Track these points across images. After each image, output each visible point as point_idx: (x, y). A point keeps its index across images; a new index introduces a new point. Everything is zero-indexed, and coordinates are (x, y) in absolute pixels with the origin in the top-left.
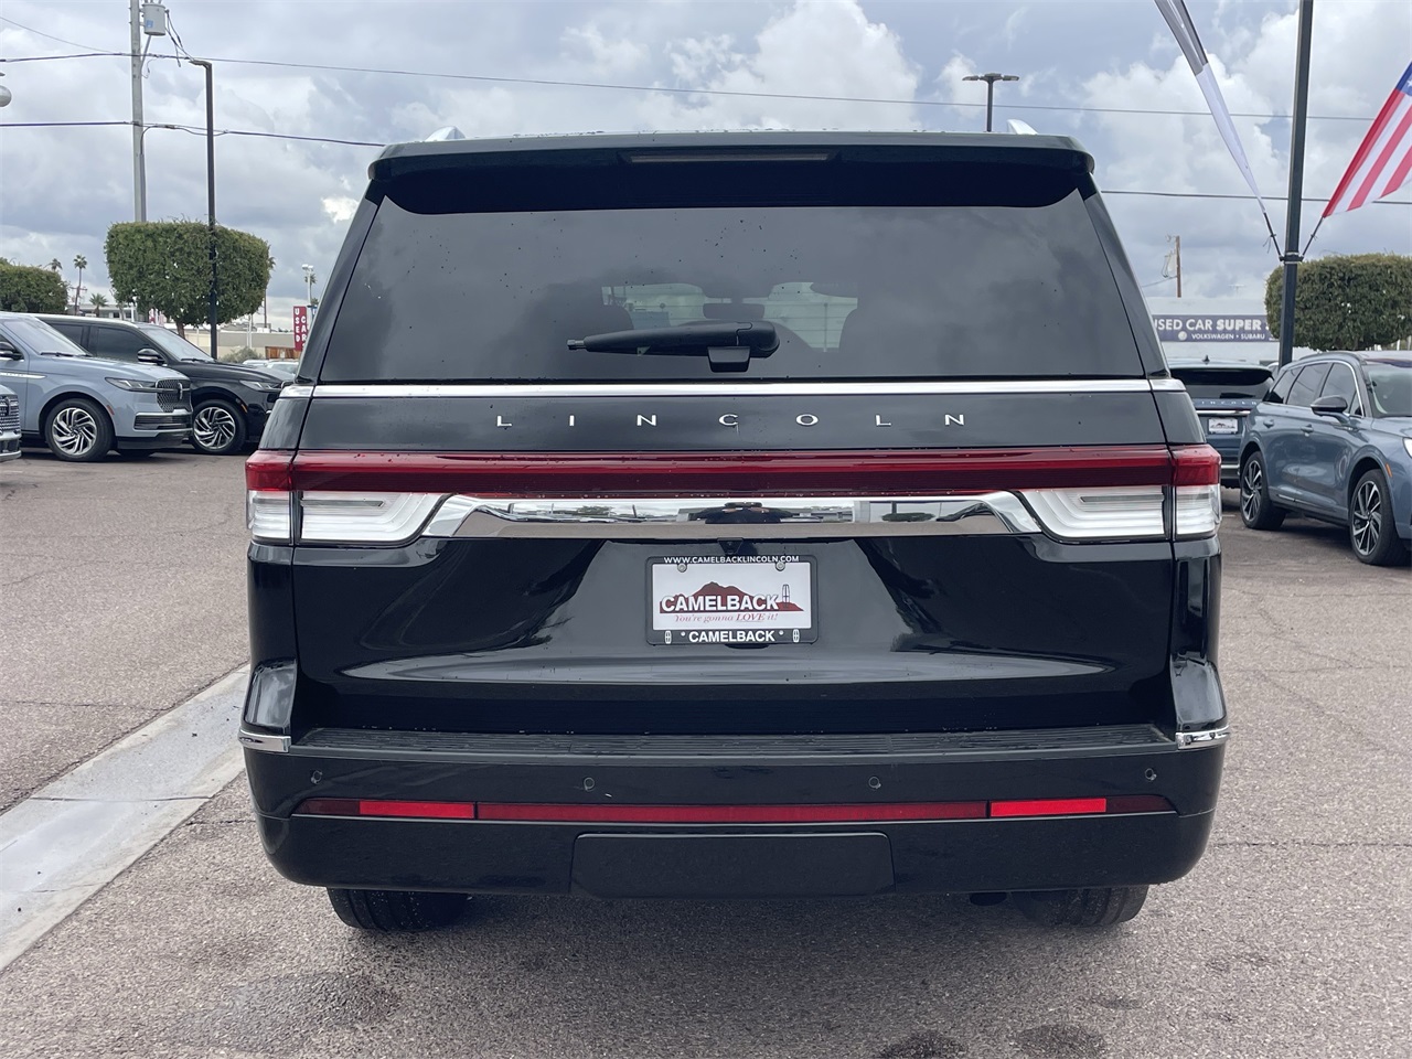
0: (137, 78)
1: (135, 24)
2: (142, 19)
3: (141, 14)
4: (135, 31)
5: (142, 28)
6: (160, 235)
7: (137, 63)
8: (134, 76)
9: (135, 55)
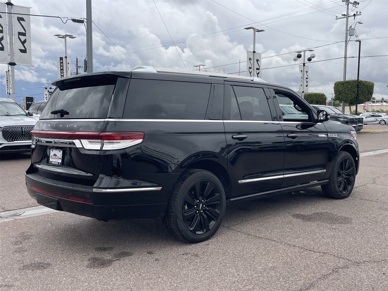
0: (346, 47)
1: (347, 34)
2: (348, 33)
3: (348, 31)
4: (346, 36)
5: (348, 35)
6: (345, 84)
7: (346, 43)
8: (345, 46)
9: (346, 41)
